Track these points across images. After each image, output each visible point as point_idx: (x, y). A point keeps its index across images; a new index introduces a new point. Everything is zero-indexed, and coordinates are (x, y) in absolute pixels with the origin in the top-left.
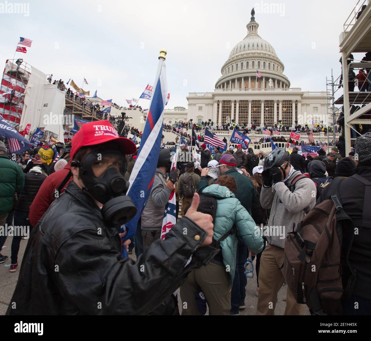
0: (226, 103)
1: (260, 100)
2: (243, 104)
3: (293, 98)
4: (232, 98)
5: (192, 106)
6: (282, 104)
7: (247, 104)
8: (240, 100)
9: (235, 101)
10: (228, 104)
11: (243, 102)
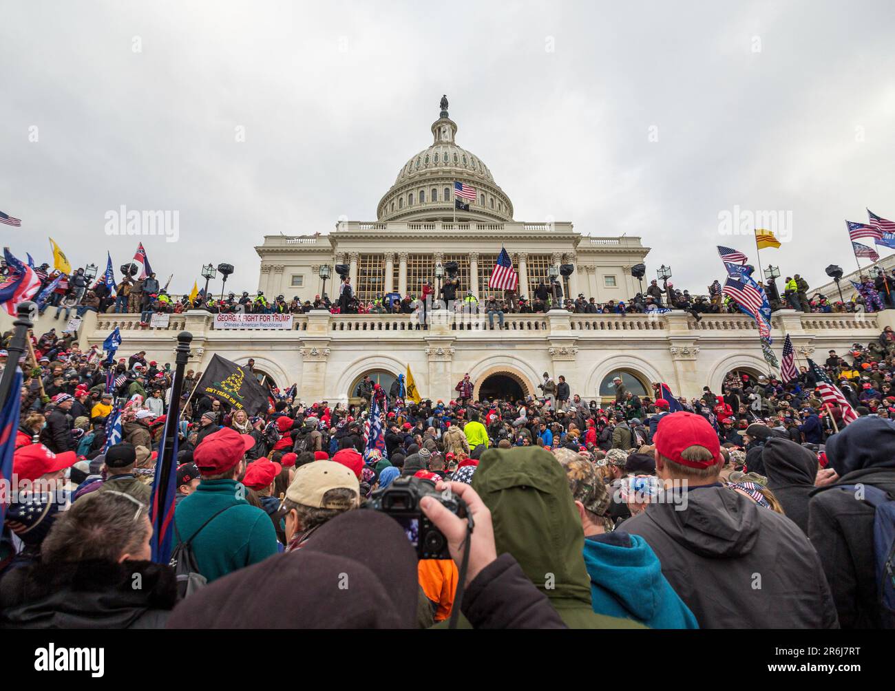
0: (370, 262)
1: (467, 255)
2: (420, 266)
3: (556, 249)
4: (388, 248)
5: (272, 272)
6: (527, 266)
7: (430, 266)
8: (409, 254)
9: (396, 257)
10: (375, 266)
11: (420, 258)
